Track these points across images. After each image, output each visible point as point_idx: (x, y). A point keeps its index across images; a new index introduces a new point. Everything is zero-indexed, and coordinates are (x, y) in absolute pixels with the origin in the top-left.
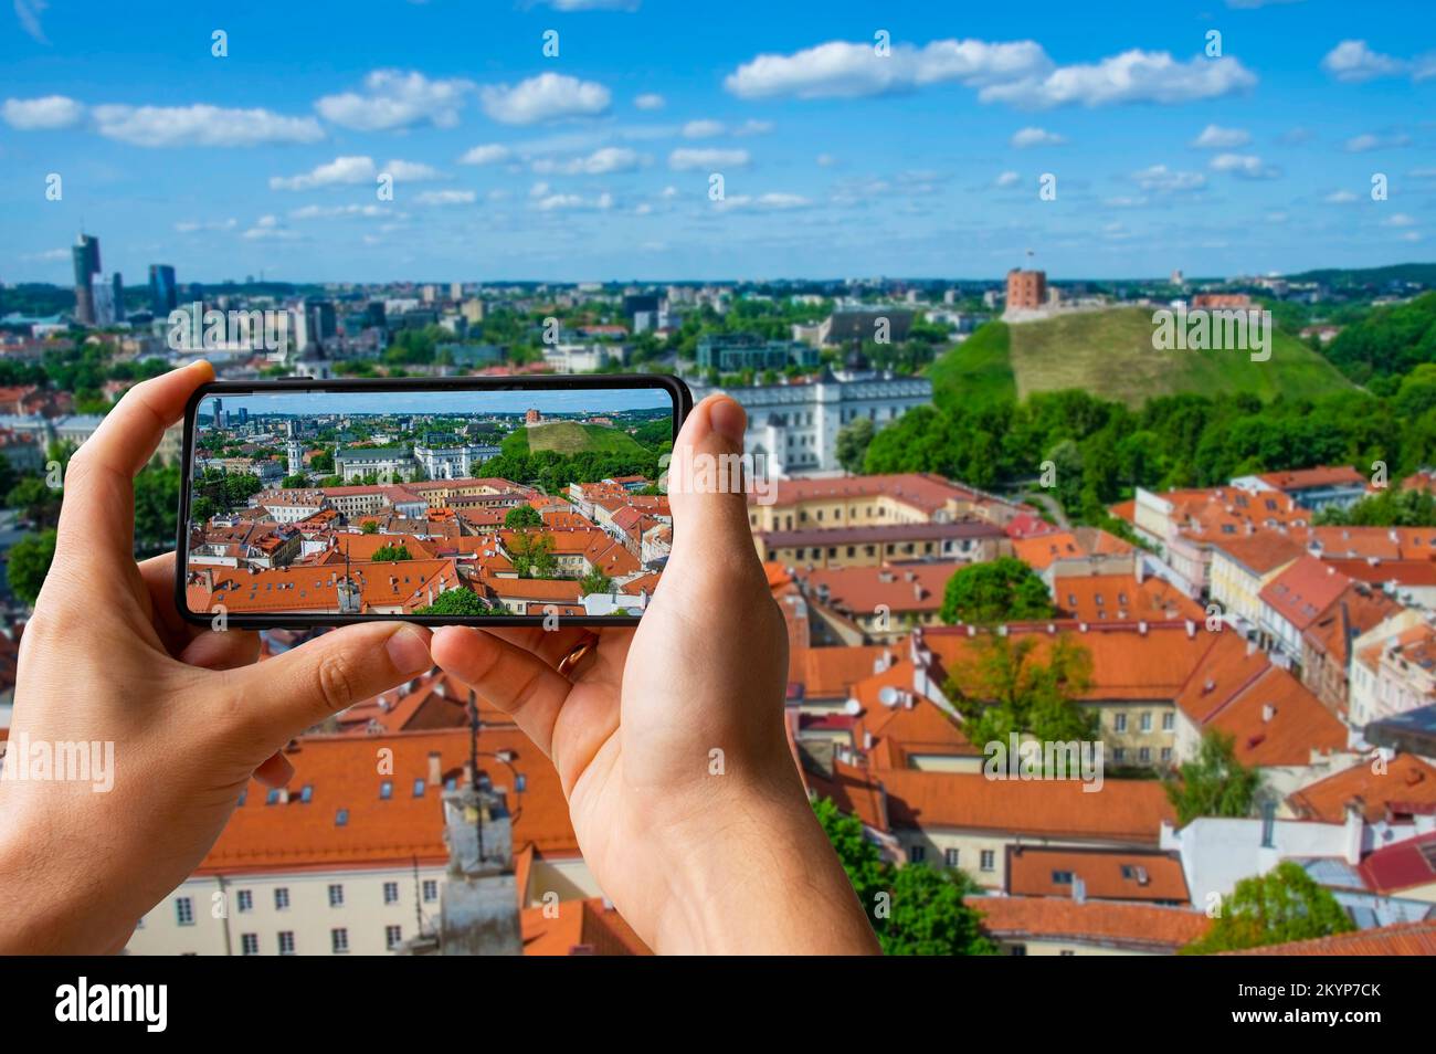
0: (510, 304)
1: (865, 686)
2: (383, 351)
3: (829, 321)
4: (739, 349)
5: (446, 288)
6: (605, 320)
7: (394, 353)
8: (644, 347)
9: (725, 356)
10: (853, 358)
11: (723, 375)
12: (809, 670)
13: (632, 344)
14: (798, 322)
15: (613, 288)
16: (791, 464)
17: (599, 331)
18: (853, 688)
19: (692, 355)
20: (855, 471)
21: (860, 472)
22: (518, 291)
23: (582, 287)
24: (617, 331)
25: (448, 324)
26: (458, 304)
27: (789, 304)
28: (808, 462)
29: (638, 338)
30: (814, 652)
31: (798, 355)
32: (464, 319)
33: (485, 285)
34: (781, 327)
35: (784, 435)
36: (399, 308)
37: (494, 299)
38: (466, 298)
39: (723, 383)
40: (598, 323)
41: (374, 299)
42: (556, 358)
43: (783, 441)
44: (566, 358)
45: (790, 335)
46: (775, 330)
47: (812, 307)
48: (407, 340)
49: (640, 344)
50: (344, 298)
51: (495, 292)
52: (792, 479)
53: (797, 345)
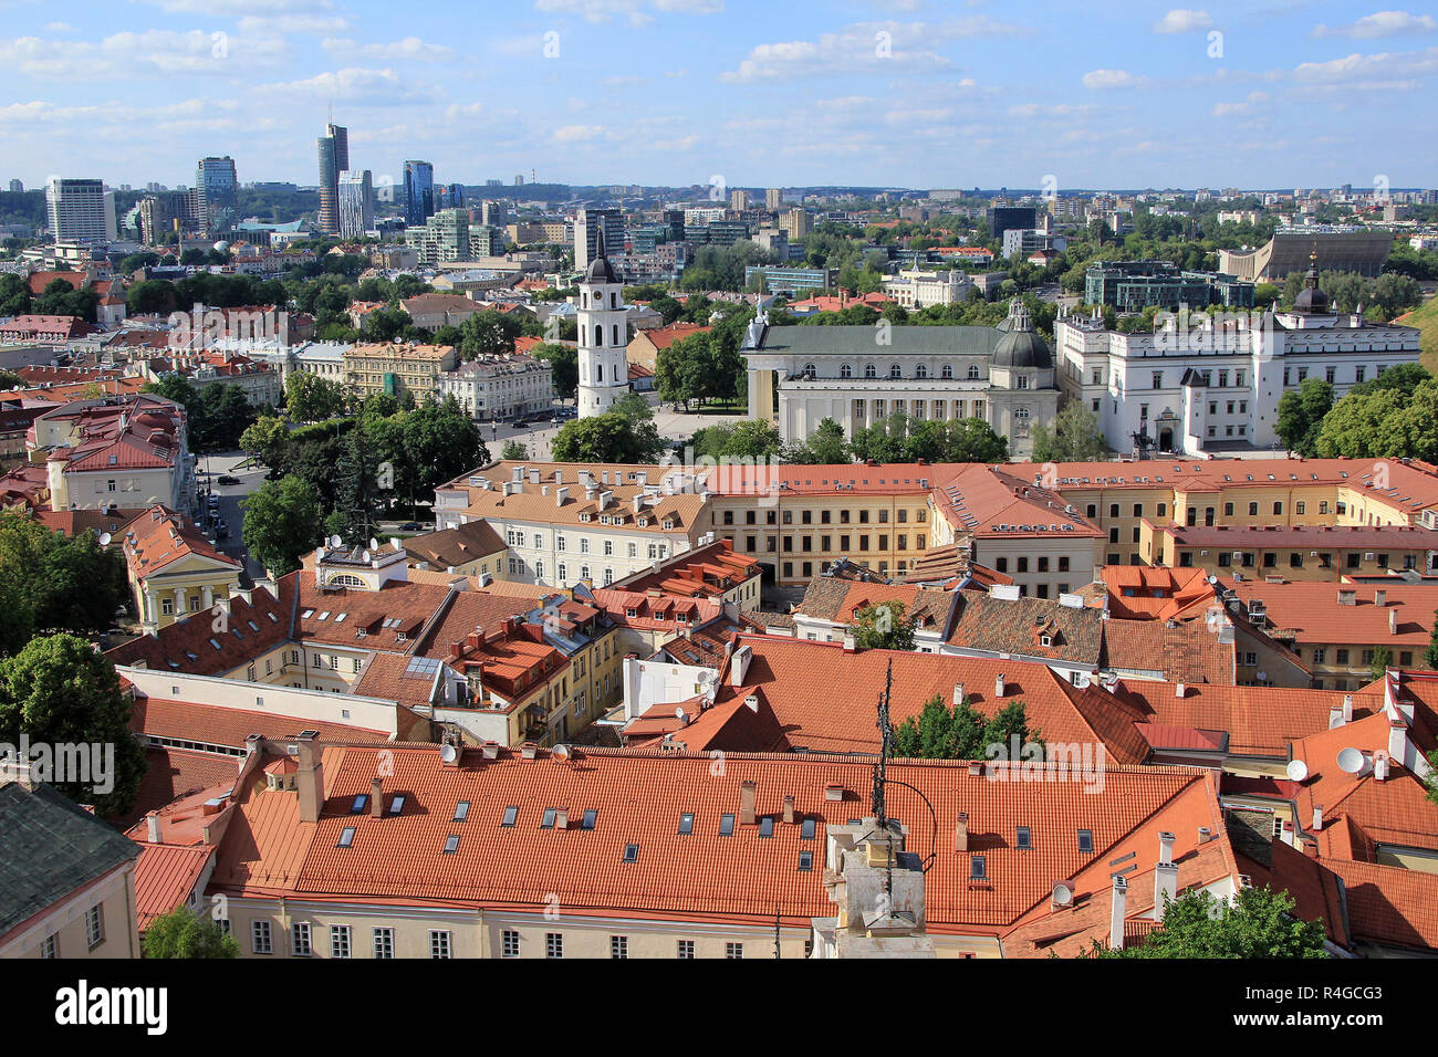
0: (838, 215)
1: (1314, 743)
2: (680, 273)
3: (1270, 246)
4: (1143, 281)
5: (760, 193)
6: (963, 239)
7: (693, 275)
8: (1014, 276)
9: (1122, 289)
10: (1305, 297)
11: (1121, 316)
12: (1235, 715)
13: (999, 272)
14: (1225, 248)
15: (972, 198)
16: (1212, 439)
17: (957, 254)
18: (1297, 745)
19: (1080, 287)
20: (1303, 453)
21: (1309, 452)
22: (850, 198)
23: (933, 196)
24: (978, 255)
25: (763, 241)
26: (775, 216)
27: (1215, 220)
28: (1235, 436)
29: (1007, 264)
30: (1243, 690)
31: (1225, 290)
32: (784, 233)
33: (809, 192)
34: (1201, 253)
35: (1203, 398)
36: (702, 219)
37: (821, 210)
38: (787, 207)
39: (1119, 325)
40: (956, 243)
41: (670, 207)
42: (899, 287)
43: (1204, 407)
44: (912, 288)
45: (1214, 265)
46: (1193, 256)
47: (1245, 228)
48: (710, 261)
49: (1010, 272)
50: (632, 206)
51: (821, 201)
52: (1213, 458)
53: (1222, 277)
